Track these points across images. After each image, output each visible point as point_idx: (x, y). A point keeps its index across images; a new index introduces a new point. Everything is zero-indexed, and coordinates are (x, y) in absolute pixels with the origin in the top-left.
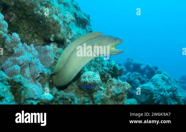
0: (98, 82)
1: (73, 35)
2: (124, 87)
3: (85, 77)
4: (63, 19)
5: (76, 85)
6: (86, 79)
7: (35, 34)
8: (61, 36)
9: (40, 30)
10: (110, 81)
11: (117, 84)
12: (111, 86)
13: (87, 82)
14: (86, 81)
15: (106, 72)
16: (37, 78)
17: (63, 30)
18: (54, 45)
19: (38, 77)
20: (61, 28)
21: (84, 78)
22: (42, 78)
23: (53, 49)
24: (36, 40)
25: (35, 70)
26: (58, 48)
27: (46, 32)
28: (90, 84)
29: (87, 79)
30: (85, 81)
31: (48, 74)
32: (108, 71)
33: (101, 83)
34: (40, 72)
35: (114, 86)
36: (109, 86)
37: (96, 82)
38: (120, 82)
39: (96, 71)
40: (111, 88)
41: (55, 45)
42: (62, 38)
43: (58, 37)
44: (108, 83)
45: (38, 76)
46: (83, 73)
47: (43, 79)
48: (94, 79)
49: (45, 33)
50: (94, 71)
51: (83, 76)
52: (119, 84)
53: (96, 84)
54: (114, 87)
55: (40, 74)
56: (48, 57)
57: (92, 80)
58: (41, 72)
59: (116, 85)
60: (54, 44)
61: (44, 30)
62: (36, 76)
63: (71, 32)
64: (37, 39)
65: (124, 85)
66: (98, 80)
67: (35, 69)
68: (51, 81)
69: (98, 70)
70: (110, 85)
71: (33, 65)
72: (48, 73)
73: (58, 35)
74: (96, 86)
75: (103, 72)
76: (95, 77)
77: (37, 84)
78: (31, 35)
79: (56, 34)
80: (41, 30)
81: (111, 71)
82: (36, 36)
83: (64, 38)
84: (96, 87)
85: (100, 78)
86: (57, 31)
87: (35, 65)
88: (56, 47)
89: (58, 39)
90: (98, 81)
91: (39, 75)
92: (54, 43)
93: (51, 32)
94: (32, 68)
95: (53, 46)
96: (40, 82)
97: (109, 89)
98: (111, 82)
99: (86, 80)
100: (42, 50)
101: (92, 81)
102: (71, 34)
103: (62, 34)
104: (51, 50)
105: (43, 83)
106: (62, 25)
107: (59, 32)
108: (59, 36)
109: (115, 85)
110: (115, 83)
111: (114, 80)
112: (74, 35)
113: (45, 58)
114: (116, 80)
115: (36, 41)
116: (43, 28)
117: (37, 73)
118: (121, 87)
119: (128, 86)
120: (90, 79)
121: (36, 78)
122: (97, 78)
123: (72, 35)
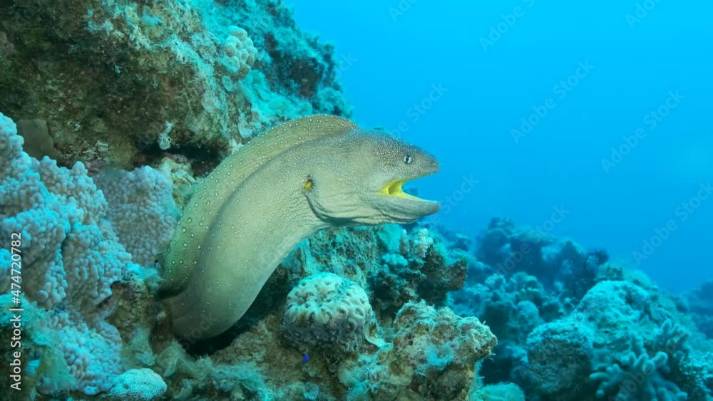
0: (358, 316)
1: (259, 125)
2: (467, 338)
3: (304, 299)
4: (215, 56)
5: (270, 330)
6: (307, 306)
7: (95, 120)
8: (206, 129)
9: (115, 101)
10: (409, 312)
11: (436, 328)
12: (410, 336)
13: (311, 319)
14: (308, 315)
15: (395, 276)
17: (212, 103)
18: (174, 164)
19: (106, 301)
20: (206, 94)
21: (300, 303)
22: (120, 304)
23: (175, 182)
24: (99, 143)
25: (89, 271)
26: (195, 176)
27: (143, 109)
28: (325, 326)
29: (313, 308)
31: (149, 289)
32: (402, 271)
33: (374, 320)
34: (111, 281)
35: (422, 334)
36: (404, 335)
37: (351, 320)
38: (448, 319)
39: (355, 272)
40: (411, 343)
41: (180, 166)
42: (210, 136)
44: (400, 321)
45: (103, 296)
46: (296, 283)
47: (128, 308)
48: (344, 307)
49: (136, 115)
50: (346, 272)
51: (297, 294)
52: (442, 326)
53: (351, 325)
54: (424, 337)
55: (115, 286)
56: (152, 217)
57: (335, 308)
58: (116, 278)
59: (431, 330)
60: (177, 161)
61: (133, 104)
62: (94, 298)
63: (250, 113)
64: (104, 139)
65: (465, 329)
66: (358, 310)
67: (90, 265)
68: (162, 315)
69: (363, 269)
70: (408, 329)
71: (80, 249)
72: (146, 282)
73: (191, 121)
74: (353, 334)
75: (381, 274)
76: (348, 299)
77: (98, 332)
78: (78, 126)
80: (123, 103)
81: (417, 272)
82: (100, 126)
83: (220, 136)
84: (352, 339)
85: (366, 299)
86: (187, 109)
87: (89, 250)
88: (185, 173)
89: (196, 139)
90: (362, 314)
91: (109, 292)
92: (175, 156)
93: (163, 112)
94: (76, 262)
95: (173, 171)
96: (111, 320)
97: (404, 347)
98: (412, 319)
99: (309, 311)
100: (124, 188)
101: (336, 314)
102: (249, 120)
103: (210, 120)
104: (163, 186)
105: (125, 324)
106: (212, 82)
107: (198, 110)
108: (198, 126)
109: (427, 330)
110: (426, 322)
111: (427, 312)
112: (263, 124)
113: (139, 220)
114: (431, 309)
115: (102, 149)
116: (127, 96)
117: (100, 284)
118: (451, 339)
119: (481, 334)
120: (325, 306)
121: (96, 302)
122: (355, 302)
123: (251, 123)
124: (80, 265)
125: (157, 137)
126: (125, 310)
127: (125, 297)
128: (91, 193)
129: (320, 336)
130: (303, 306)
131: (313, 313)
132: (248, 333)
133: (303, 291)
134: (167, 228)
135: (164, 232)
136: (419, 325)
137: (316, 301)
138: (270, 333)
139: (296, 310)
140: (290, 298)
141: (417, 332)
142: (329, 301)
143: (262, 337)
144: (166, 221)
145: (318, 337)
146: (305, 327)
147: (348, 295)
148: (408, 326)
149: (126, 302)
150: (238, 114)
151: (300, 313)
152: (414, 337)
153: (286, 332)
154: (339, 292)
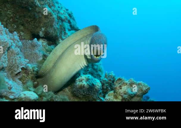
0: (98, 87)
1: (67, 36)
3: (81, 81)
4: (57, 14)
5: (69, 91)
7: (20, 26)
8: (54, 32)
9: (28, 20)
11: (129, 84)
12: (120, 86)
13: (84, 86)
14: (83, 85)
16: (17, 75)
17: (57, 26)
18: (43, 41)
19: (19, 73)
20: (54, 22)
21: (80, 82)
22: (24, 75)
23: (43, 45)
24: (21, 33)
25: (15, 62)
26: (48, 45)
27: (36, 23)
30: (81, 85)
31: (33, 71)
34: (22, 67)
36: (118, 86)
37: (96, 87)
40: (121, 89)
41: (45, 42)
42: (54, 35)
43: (49, 33)
44: (117, 82)
45: (18, 71)
46: (78, 77)
47: (26, 76)
48: (94, 83)
49: (34, 25)
51: (79, 79)
53: (96, 89)
54: (125, 86)
55: (22, 69)
56: (35, 54)
57: (91, 83)
58: (23, 66)
59: (128, 84)
60: (44, 40)
61: (33, 22)
62: (15, 71)
63: (65, 33)
64: (23, 32)
66: (98, 85)
67: (15, 60)
71: (13, 54)
72: (33, 68)
73: (49, 29)
77: (16, 82)
78: (15, 26)
79: (47, 27)
80: (30, 21)
82: (22, 28)
86: (49, 25)
87: (16, 55)
88: (46, 44)
89: (50, 35)
91: (21, 70)
92: (43, 39)
93: (42, 25)
94: (11, 58)
95: (43, 43)
96: (20, 79)
97: (119, 90)
98: (121, 81)
100: (27, 45)
102: (65, 35)
103: (55, 30)
104: (39, 45)
105: (24, 82)
107: (52, 26)
108: (51, 31)
109: (127, 84)
110: (126, 82)
113: (31, 54)
115: (22, 34)
116: (32, 19)
117: (18, 67)
121: (16, 73)
122: (97, 83)
124: (13, 59)
125: (39, 32)
126: (25, 77)
127: (25, 73)
128: (18, 42)
129: (86, 92)
130: (81, 83)
131: (84, 84)
132: (62, 91)
133: (81, 78)
134: (40, 57)
135: (39, 58)
136: (124, 83)
137: (85, 81)
138: (69, 92)
139: (79, 83)
140: (77, 81)
141: (123, 85)
142: (89, 81)
143: (67, 93)
144: (39, 55)
145: (85, 93)
146: (81, 89)
147: (95, 80)
148: (119, 84)
149: (25, 75)
150: (62, 32)
151: (80, 84)
152: (122, 86)
153: (75, 91)
154: (92, 80)
